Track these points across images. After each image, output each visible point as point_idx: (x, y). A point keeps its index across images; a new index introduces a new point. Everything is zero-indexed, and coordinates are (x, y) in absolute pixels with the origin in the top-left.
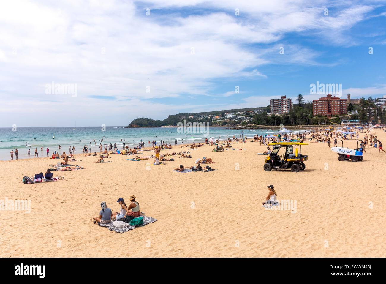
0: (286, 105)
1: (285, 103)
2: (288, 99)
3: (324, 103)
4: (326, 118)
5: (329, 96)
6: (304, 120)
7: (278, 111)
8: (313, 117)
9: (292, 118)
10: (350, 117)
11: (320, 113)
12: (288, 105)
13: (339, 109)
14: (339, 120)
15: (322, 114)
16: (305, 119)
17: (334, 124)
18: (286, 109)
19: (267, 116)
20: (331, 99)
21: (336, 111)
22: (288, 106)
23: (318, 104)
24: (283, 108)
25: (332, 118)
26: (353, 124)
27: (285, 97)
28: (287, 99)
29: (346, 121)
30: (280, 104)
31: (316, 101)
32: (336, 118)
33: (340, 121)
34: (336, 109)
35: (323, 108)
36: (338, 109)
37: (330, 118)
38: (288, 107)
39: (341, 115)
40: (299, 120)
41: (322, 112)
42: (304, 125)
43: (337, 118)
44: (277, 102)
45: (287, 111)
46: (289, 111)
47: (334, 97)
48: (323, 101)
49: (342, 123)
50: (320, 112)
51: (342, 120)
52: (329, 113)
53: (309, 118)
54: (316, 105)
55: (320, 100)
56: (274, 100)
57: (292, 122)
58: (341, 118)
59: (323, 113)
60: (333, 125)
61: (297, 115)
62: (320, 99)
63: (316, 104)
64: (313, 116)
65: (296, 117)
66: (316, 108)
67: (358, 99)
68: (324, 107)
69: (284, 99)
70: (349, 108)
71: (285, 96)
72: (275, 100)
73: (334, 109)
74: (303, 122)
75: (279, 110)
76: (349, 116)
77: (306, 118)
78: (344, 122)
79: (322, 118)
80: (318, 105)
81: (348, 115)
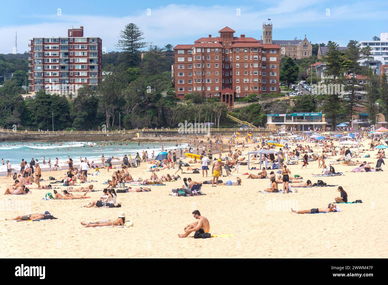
0: (85, 60)
1: (80, 54)
2: (93, 40)
3: (213, 58)
4: (220, 104)
5: (227, 34)
6: (149, 111)
7: (57, 79)
8: (179, 103)
9: (109, 104)
10: (292, 104)
11: (199, 89)
12: (91, 61)
13: (260, 77)
14: (258, 113)
15: (204, 93)
16: (153, 107)
17: (243, 126)
18: (84, 74)
19: (24, 96)
20: (233, 43)
21: (248, 84)
22: (93, 64)
23: (190, 60)
24: (74, 69)
25: (237, 106)
26: (301, 125)
27: (79, 33)
28: (88, 39)
29: (280, 115)
30: (66, 54)
31: (186, 50)
32: (248, 104)
33: (262, 115)
34: (248, 77)
35: (209, 73)
36: (254, 77)
37: (231, 105)
38: (92, 67)
39: (264, 97)
40: (130, 113)
41: (204, 85)
42: (149, 128)
43: (252, 107)
44: (54, 49)
45: (88, 80)
46: (94, 82)
47: (243, 36)
48: (208, 51)
49: (270, 122)
50: (198, 85)
51: (267, 113)
52: (228, 89)
53: (166, 106)
54: (186, 63)
55: (199, 45)
56: (44, 41)
57: (108, 116)
58: (266, 107)
59: (209, 89)
60: (241, 129)
61: (125, 93)
62: (198, 42)
63: (186, 60)
64: (178, 100)
65: (123, 102)
66: (186, 71)
67: (296, 42)
68: (213, 70)
69: (79, 40)
70: (286, 73)
71: (82, 27)
72: (48, 40)
73: (242, 76)
74: (147, 118)
75: (61, 75)
76: (288, 100)
77: (157, 105)
78: (277, 119)
79: (209, 105)
80: (191, 63)
81: (287, 98)
